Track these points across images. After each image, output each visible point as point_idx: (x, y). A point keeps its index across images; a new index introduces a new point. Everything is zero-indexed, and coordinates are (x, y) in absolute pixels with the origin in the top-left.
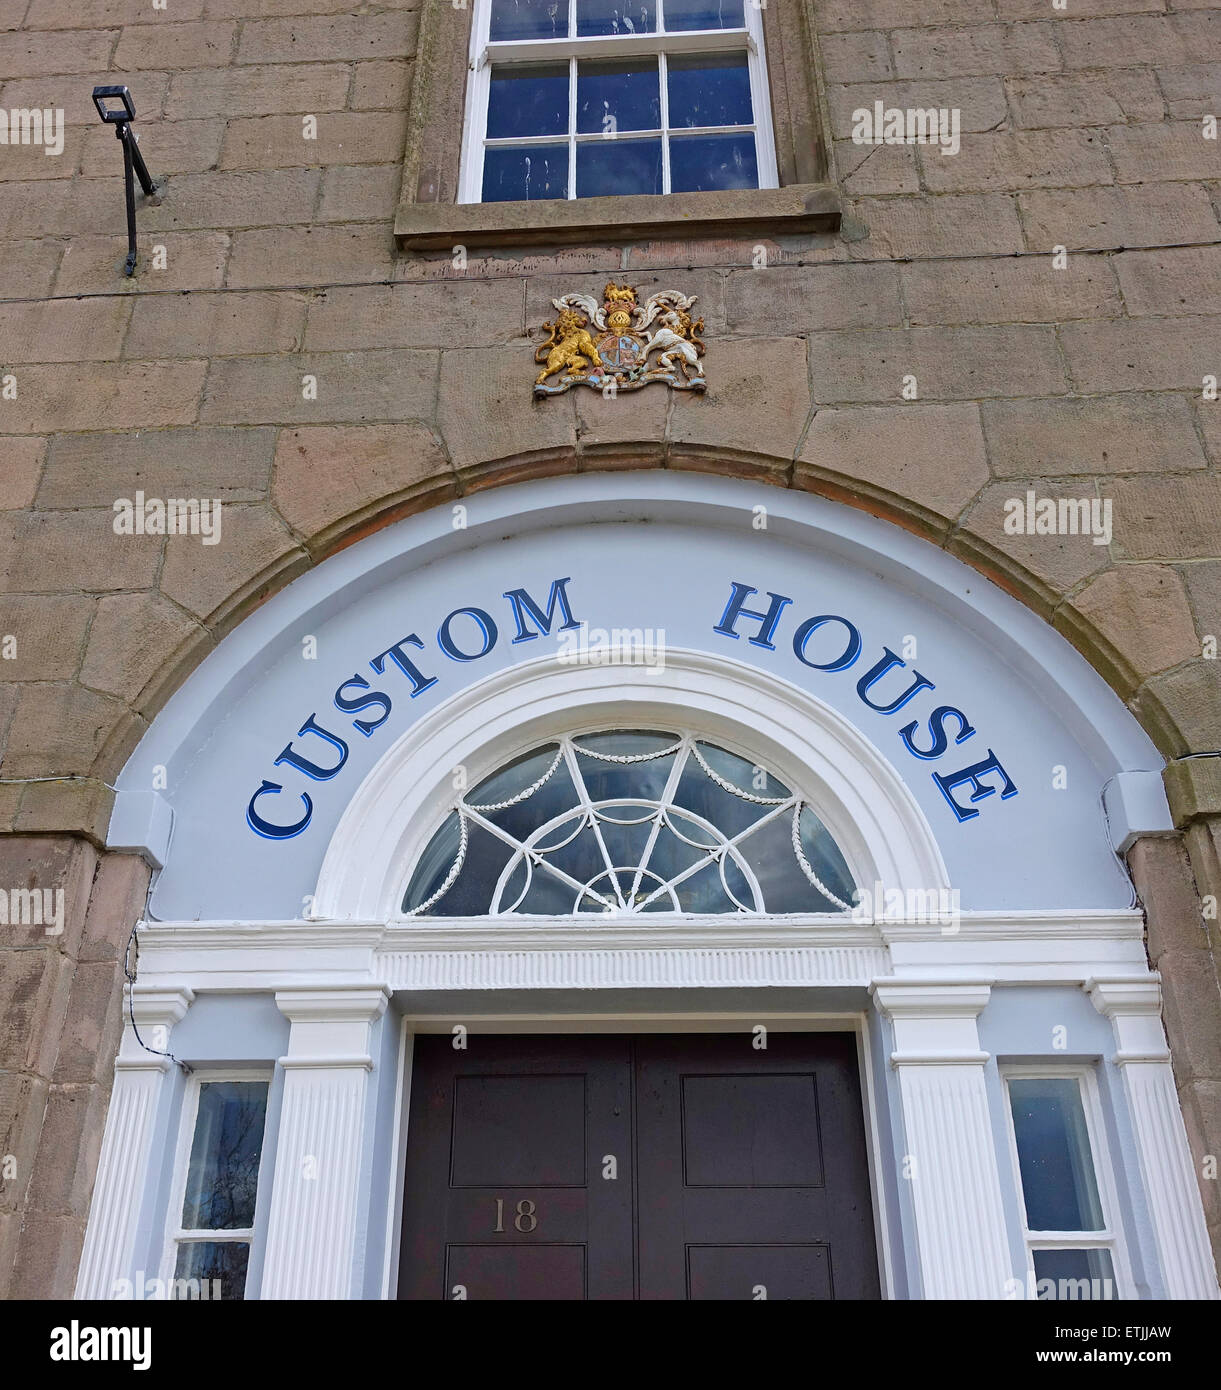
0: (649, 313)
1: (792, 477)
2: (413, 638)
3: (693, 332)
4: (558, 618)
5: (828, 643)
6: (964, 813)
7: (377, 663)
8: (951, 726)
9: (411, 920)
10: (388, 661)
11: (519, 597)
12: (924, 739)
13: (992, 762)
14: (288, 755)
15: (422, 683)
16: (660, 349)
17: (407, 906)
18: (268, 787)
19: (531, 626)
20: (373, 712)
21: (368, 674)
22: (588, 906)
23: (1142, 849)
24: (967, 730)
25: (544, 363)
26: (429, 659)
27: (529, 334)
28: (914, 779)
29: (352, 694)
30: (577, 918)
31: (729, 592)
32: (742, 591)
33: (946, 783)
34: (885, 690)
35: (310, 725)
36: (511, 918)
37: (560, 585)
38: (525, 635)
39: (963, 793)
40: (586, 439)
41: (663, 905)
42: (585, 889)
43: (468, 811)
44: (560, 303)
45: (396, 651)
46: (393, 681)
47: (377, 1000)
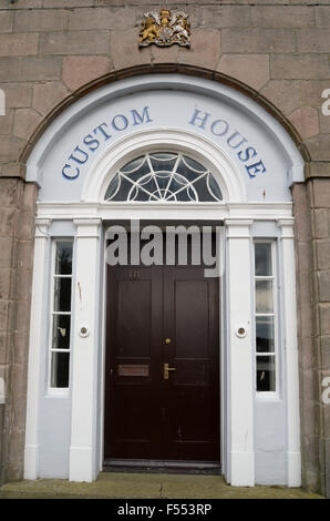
0: (174, 20)
1: (213, 76)
2: (104, 124)
3: (187, 27)
4: (145, 119)
5: (220, 128)
6: (252, 176)
7: (95, 131)
8: (251, 152)
9: (106, 202)
10: (98, 131)
11: (134, 112)
12: (243, 156)
13: (261, 163)
14: (71, 157)
15: (108, 137)
16: (176, 32)
17: (105, 198)
18: (67, 166)
19: (138, 121)
20: (94, 145)
21: (92, 134)
22: (153, 199)
23: (296, 187)
24: (255, 154)
25: (141, 36)
26: (109, 130)
27: (137, 26)
28: (240, 166)
29: (88, 140)
30: (150, 202)
31: (193, 112)
32: (197, 112)
33: (248, 168)
34: (234, 142)
35: (77, 149)
36: (133, 202)
37: (146, 108)
38: (136, 123)
39: (252, 171)
40: (155, 62)
41: (172, 199)
42: (152, 195)
43: (121, 173)
44: (147, 15)
45: (100, 127)
46: (99, 136)
47: (98, 221)
